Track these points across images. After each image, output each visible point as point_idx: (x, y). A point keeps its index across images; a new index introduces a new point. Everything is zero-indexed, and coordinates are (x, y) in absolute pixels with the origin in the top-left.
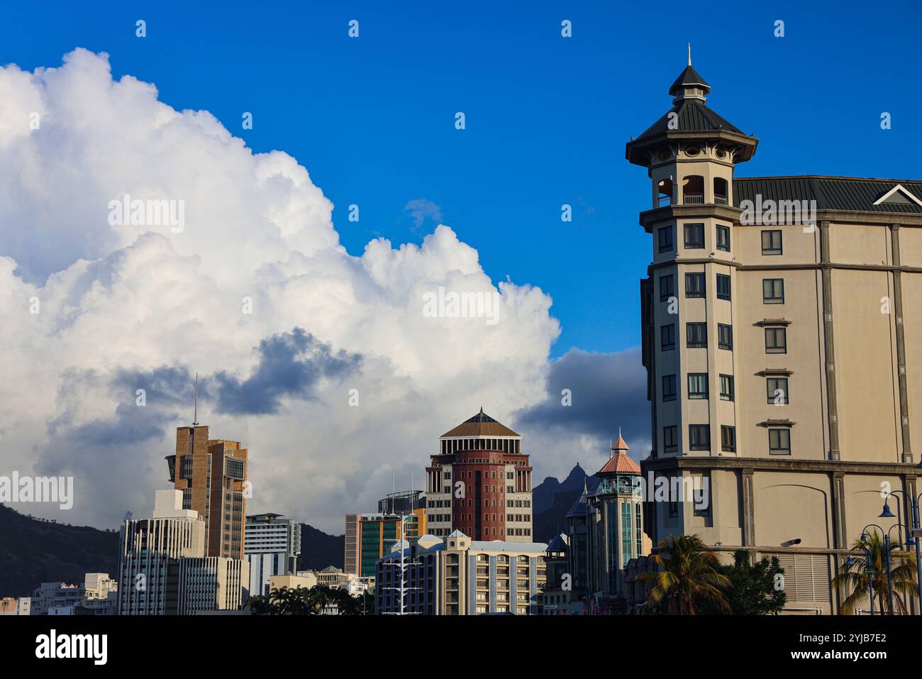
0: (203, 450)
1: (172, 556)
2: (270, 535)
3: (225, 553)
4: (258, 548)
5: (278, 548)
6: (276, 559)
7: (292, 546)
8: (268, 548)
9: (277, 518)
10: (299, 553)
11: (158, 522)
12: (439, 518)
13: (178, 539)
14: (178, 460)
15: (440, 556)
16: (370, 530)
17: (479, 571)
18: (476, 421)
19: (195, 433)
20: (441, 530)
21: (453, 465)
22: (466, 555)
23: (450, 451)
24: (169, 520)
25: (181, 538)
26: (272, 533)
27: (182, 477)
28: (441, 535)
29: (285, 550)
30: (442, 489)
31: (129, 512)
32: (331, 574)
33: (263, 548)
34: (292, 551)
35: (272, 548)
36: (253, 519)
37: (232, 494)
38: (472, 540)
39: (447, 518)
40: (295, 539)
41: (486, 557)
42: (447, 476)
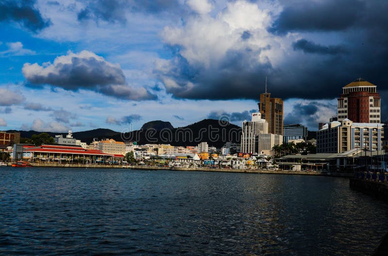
0: (268, 101)
3: (277, 133)
4: (294, 134)
5: (300, 134)
8: (297, 134)
9: (300, 126)
11: (252, 123)
12: (343, 117)
14: (261, 105)
15: (340, 129)
17: (356, 134)
18: (358, 81)
21: (348, 98)
22: (350, 128)
23: (347, 93)
24: (256, 122)
25: (260, 128)
26: (299, 130)
27: (262, 110)
30: (344, 106)
34: (305, 135)
37: (278, 115)
39: (346, 117)
40: (306, 132)
41: (359, 129)
42: (346, 101)
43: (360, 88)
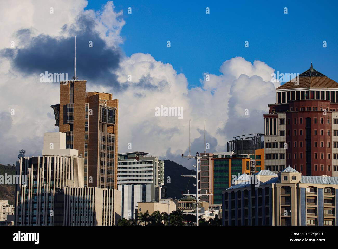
0: (82, 100)
1: (58, 186)
2: (139, 170)
3: (102, 184)
4: (130, 180)
5: (145, 180)
6: (144, 189)
7: (157, 179)
8: (137, 180)
9: (145, 156)
10: (163, 184)
11: (46, 158)
12: (275, 156)
13: (62, 173)
14: (61, 109)
15: (275, 188)
16: (220, 166)
17: (309, 200)
18: (307, 76)
19: (75, 86)
20: (277, 166)
21: (287, 113)
22: (298, 188)
23: (284, 101)
24: (55, 157)
25: (65, 172)
26: (141, 167)
27: (65, 123)
28: (277, 170)
29: (152, 182)
30: (278, 133)
31: (22, 151)
32: (189, 202)
33: (134, 180)
34: (157, 183)
35: (141, 180)
36: (125, 156)
37: (106, 136)
38: (302, 175)
39: (282, 156)
40: (159, 172)
41: (314, 189)
42: (282, 122)
43: (313, 92)
